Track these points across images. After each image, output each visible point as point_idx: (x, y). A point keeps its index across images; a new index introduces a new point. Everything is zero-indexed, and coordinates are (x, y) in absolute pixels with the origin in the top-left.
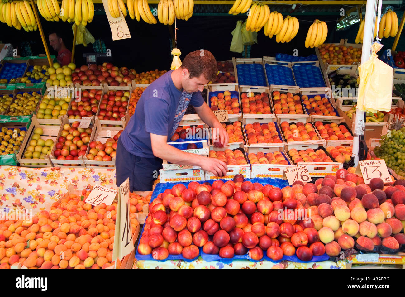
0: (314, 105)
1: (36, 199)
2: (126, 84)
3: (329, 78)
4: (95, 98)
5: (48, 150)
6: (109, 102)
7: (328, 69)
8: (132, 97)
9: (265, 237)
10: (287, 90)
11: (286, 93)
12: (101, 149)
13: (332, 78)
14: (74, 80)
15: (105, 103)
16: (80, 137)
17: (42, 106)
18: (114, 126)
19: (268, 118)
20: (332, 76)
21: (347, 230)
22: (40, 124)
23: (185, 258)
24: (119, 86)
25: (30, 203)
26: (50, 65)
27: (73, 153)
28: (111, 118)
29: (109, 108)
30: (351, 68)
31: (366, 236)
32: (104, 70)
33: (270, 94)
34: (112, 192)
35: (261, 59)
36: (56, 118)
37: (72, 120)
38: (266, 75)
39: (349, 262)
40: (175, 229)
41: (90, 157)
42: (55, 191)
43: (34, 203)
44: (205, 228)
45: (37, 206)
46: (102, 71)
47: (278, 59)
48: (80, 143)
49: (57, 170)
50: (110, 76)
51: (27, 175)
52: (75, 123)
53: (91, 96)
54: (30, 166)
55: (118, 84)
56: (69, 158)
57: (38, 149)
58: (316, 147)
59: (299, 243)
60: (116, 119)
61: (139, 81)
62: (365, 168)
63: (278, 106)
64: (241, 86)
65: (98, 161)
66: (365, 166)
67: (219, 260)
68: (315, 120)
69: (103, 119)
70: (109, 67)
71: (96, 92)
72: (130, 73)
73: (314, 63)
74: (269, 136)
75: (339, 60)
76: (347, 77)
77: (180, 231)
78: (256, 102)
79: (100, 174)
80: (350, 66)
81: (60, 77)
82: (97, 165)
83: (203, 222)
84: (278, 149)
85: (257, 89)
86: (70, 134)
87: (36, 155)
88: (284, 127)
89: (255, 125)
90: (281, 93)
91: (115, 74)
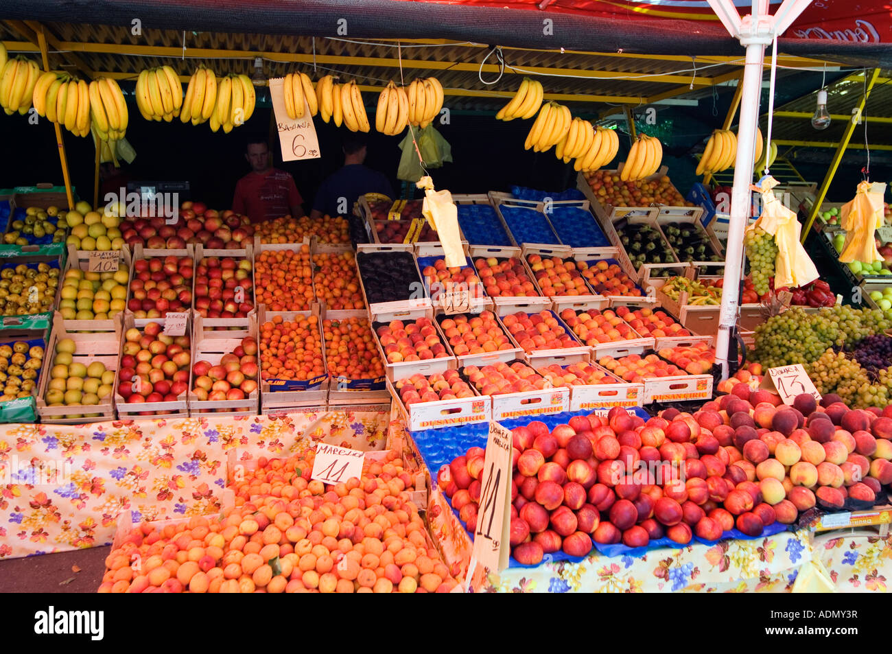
0: (602, 278)
1: (83, 489)
2: (240, 245)
3: (617, 231)
4: (178, 274)
5: (99, 386)
6: (211, 281)
7: (614, 213)
8: (258, 270)
9: (690, 503)
10: (551, 252)
11: (551, 258)
12: (219, 376)
13: (622, 230)
14: (127, 237)
15: (203, 283)
16: (167, 356)
17: (68, 293)
18: (229, 328)
19: (537, 303)
20: (620, 226)
21: (803, 478)
22: (67, 332)
23: (572, 555)
24: (224, 248)
25: (71, 498)
26: (71, 205)
27: (162, 388)
28: (223, 313)
29: (214, 293)
30: (648, 213)
31: (830, 486)
32: (189, 217)
33: (523, 260)
34: (354, 455)
35: (485, 195)
36: (105, 316)
37: (141, 319)
38: (506, 225)
39: (812, 529)
40: (546, 507)
41: (201, 393)
42: (125, 469)
43: (80, 498)
44: (594, 499)
45: (87, 505)
46: (185, 218)
47: (517, 197)
48: (170, 367)
49: (126, 425)
50: (204, 229)
51: (60, 441)
52: (152, 326)
53: (171, 269)
54: (64, 420)
55: (224, 246)
56: (154, 399)
57: (75, 383)
58: (641, 351)
59: (742, 508)
60: (234, 315)
61: (267, 237)
62: (779, 379)
63: (544, 281)
64: (472, 246)
65: (218, 401)
66: (778, 376)
67: (625, 553)
68: (616, 305)
69: (208, 317)
70: (198, 209)
71: (179, 262)
72: (242, 224)
73: (581, 204)
74: (552, 336)
75: (627, 200)
76: (646, 228)
77: (556, 510)
78: (505, 275)
79: (219, 427)
80: (646, 209)
81: (96, 231)
82: (211, 410)
83: (588, 488)
84: (580, 358)
85: (499, 250)
86: (142, 349)
87: (72, 396)
88: (572, 319)
89: (519, 316)
90: (543, 258)
91: (215, 224)
